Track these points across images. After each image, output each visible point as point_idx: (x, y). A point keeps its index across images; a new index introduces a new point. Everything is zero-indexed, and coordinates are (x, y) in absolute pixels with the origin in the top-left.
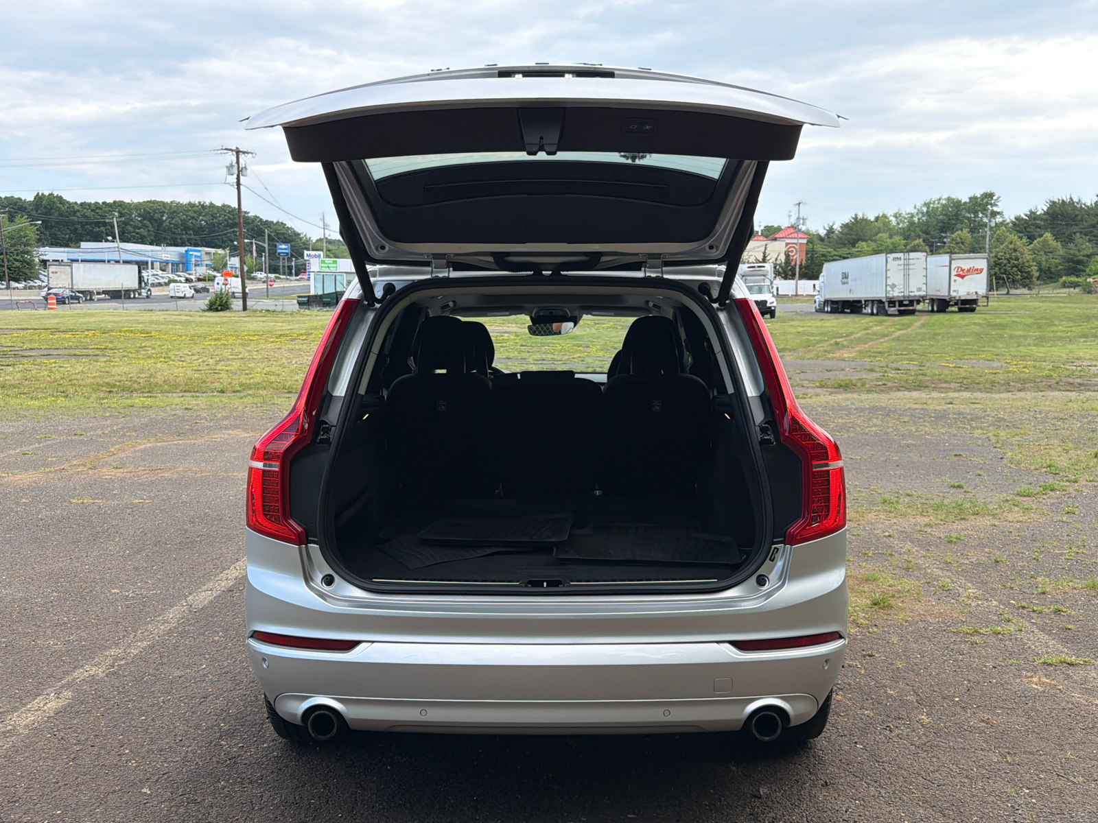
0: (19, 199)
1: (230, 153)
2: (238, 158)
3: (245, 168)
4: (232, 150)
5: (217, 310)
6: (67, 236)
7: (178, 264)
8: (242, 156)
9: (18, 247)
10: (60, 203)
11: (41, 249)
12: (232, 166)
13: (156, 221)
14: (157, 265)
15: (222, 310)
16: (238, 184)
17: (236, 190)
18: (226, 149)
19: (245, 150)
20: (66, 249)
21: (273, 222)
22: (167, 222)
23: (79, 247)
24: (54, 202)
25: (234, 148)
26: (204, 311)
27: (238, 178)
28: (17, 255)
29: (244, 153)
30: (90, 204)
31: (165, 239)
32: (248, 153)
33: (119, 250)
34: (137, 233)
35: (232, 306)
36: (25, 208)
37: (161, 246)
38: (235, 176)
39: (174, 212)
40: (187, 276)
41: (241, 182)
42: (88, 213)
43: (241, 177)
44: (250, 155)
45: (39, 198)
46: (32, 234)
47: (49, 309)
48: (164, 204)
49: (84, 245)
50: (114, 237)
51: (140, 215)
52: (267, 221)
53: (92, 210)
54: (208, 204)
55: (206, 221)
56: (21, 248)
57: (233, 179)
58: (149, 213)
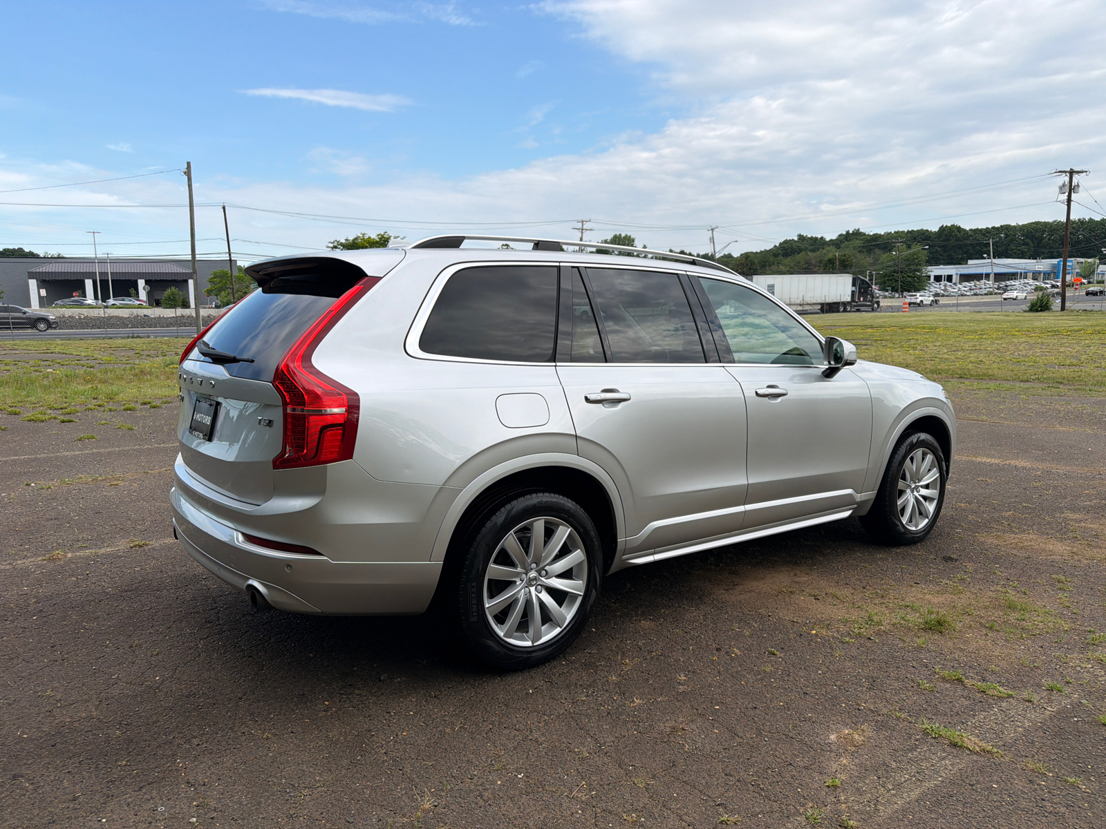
0: (927, 230)
1: (1063, 174)
2: (1071, 178)
3: (1078, 186)
4: (1065, 172)
5: (1037, 311)
6: (960, 256)
7: (1049, 274)
8: (1075, 176)
9: (912, 267)
10: (958, 232)
11: (929, 267)
12: (1064, 185)
13: (1037, 239)
14: (1030, 275)
15: (1041, 311)
16: (1069, 200)
17: (1066, 207)
18: (1060, 172)
19: (1079, 170)
20: (956, 266)
22: (1047, 239)
23: (967, 264)
24: (953, 231)
25: (1068, 170)
26: (1025, 311)
27: (1069, 196)
28: (910, 272)
29: (1078, 172)
30: (981, 230)
31: (1043, 253)
32: (1082, 172)
33: (992, 264)
34: (1019, 250)
35: (1052, 307)
36: (930, 237)
37: (1036, 259)
38: (1067, 194)
39: (1054, 230)
40: (1054, 283)
41: (1072, 198)
42: (979, 236)
43: (1073, 195)
44: (1085, 174)
45: (942, 229)
46: (924, 256)
47: (903, 311)
48: (1046, 224)
49: (970, 262)
50: (989, 255)
51: (1023, 235)
53: (984, 235)
54: (1087, 219)
55: (1083, 235)
56: (913, 267)
57: (1065, 197)
58: (1032, 232)
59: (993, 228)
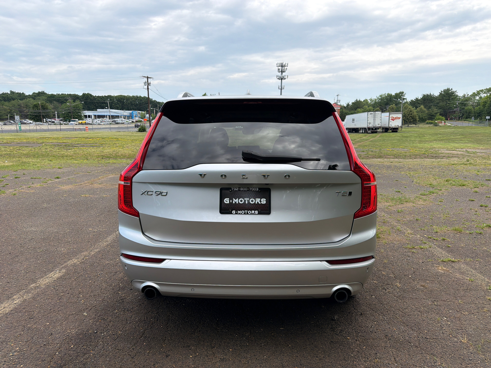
0: (77, 95)
1: (145, 78)
2: (148, 80)
3: (150, 83)
4: (146, 77)
5: (141, 132)
6: (93, 107)
7: (129, 117)
8: (149, 79)
9: (76, 111)
10: (91, 96)
11: (84, 111)
12: (146, 82)
13: (122, 102)
14: (122, 117)
15: (143, 131)
16: (148, 89)
17: (147, 91)
18: (144, 77)
19: (150, 77)
20: (93, 111)
21: (160, 102)
22: (126, 103)
23: (97, 111)
24: (88, 96)
25: (146, 76)
26: (137, 132)
27: (148, 87)
28: (76, 113)
29: (150, 78)
30: (100, 96)
31: (125, 108)
32: (151, 78)
33: (110, 112)
34: (116, 106)
35: (147, 130)
36: (79, 98)
37: (123, 110)
38: (147, 86)
39: (128, 99)
40: (132, 120)
41: (149, 88)
42: (100, 99)
43: (149, 86)
44: (152, 79)
45: (84, 94)
46: (81, 106)
47: (86, 131)
48: (124, 96)
49: (98, 110)
50: (108, 107)
51: (116, 100)
52: (159, 102)
53: (101, 99)
54: (139, 96)
55: (138, 102)
56: (77, 111)
57: (146, 87)
58: (120, 99)
59: (105, 96)
